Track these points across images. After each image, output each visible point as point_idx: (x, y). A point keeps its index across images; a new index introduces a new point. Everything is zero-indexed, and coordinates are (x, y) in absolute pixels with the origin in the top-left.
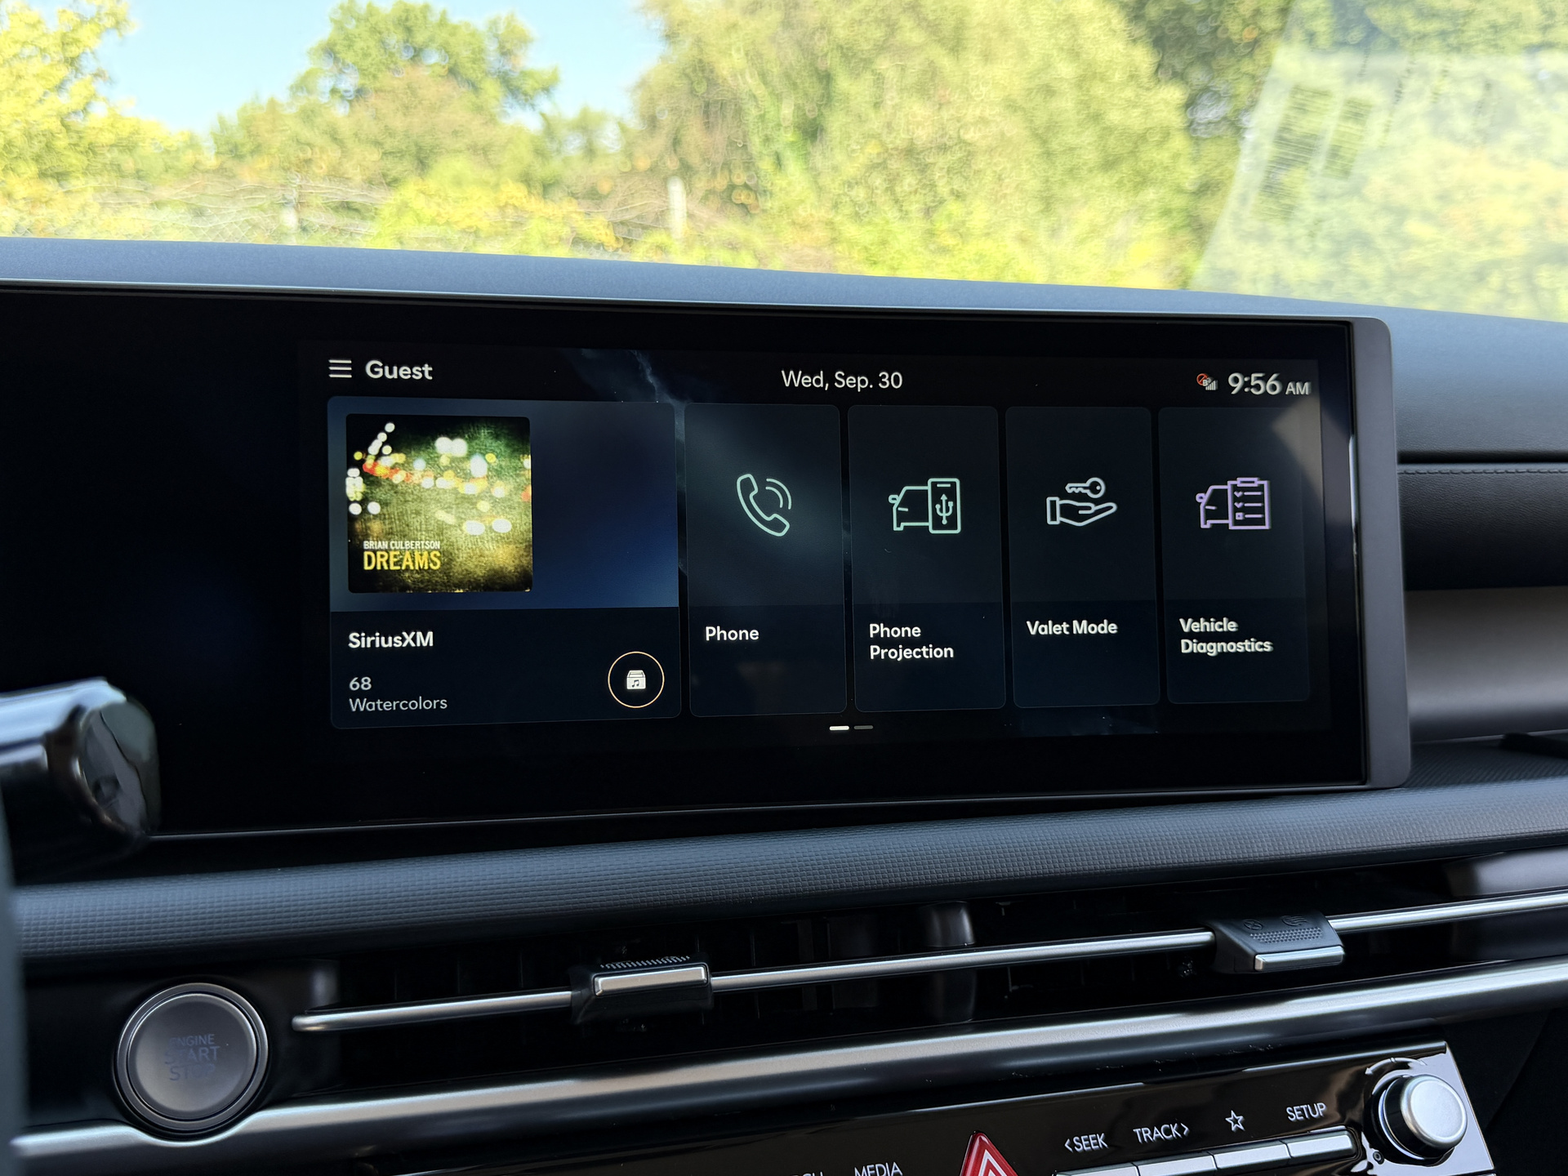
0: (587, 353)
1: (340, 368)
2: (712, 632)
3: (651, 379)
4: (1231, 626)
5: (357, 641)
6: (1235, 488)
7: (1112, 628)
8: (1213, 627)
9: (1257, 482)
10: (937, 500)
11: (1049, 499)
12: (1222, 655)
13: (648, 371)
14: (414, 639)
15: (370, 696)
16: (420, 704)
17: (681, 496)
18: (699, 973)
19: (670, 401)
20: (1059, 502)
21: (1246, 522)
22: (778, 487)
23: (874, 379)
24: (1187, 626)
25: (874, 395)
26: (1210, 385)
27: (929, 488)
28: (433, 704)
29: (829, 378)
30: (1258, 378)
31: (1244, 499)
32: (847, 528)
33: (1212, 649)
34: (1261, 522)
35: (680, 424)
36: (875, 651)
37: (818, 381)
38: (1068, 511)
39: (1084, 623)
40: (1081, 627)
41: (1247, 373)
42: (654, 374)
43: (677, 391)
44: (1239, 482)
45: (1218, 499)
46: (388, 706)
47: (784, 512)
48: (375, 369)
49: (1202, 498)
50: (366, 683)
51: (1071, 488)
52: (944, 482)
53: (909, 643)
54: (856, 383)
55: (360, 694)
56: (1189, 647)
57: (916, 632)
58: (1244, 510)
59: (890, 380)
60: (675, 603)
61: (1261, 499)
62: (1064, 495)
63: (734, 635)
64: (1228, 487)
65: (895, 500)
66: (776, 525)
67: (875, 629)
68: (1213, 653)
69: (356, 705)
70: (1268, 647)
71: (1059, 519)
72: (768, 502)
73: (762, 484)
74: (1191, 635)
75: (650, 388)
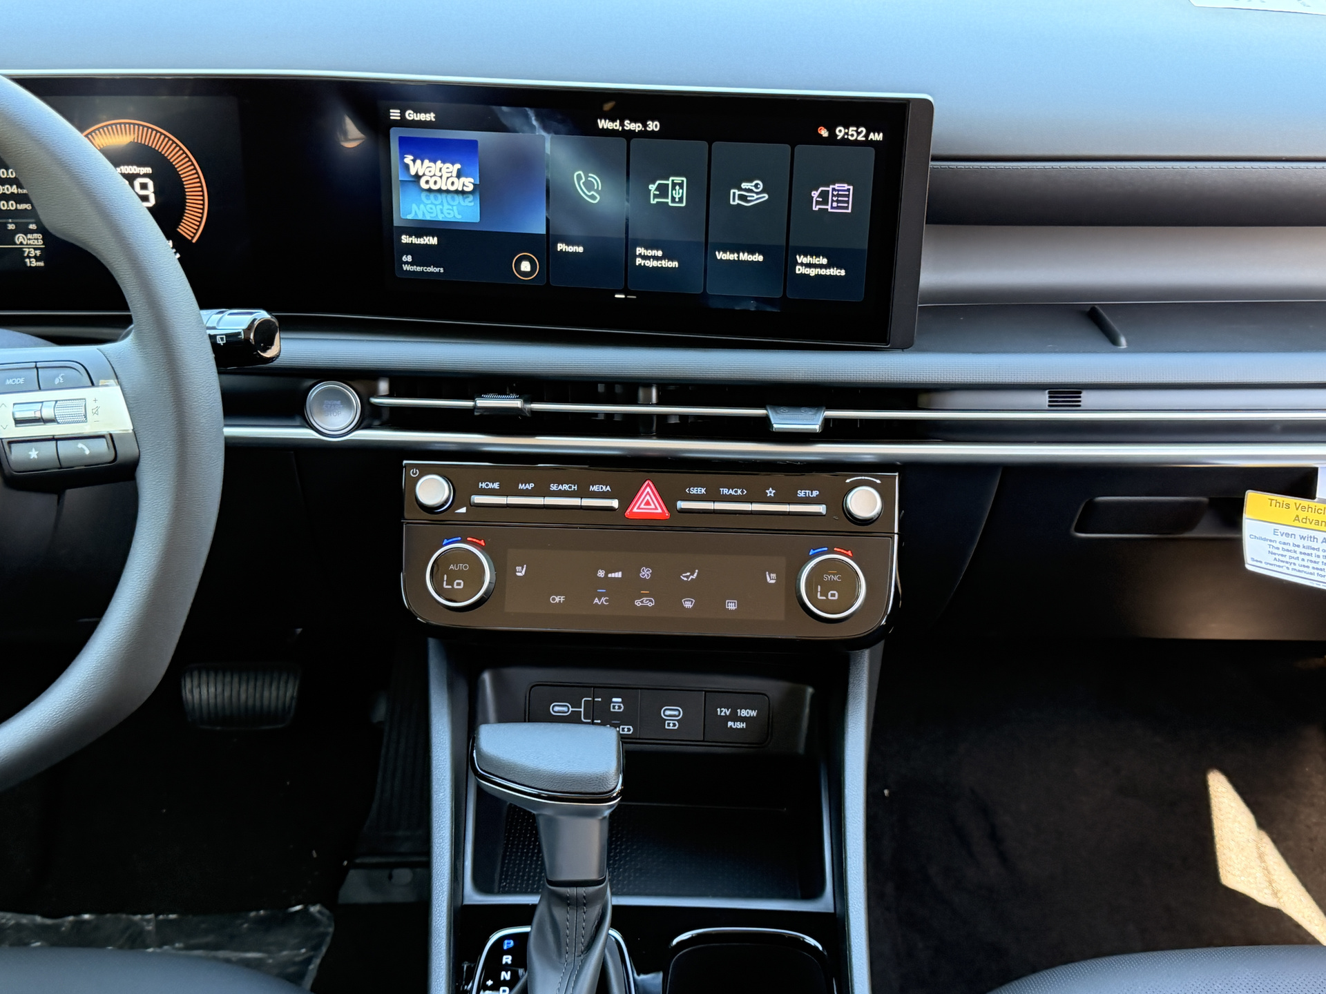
0: (505, 109)
1: (395, 114)
2: (561, 247)
3: (534, 123)
4: (825, 261)
5: (405, 239)
6: (834, 189)
7: (761, 258)
8: (815, 260)
9: (846, 187)
10: (673, 188)
11: (732, 191)
12: (817, 276)
13: (533, 118)
14: (429, 240)
15: (412, 264)
16: (432, 269)
17: (548, 181)
18: (518, 403)
19: (544, 133)
20: (738, 193)
21: (838, 207)
22: (595, 179)
23: (645, 125)
24: (800, 259)
25: (645, 134)
26: (824, 133)
27: (670, 182)
28: (437, 270)
29: (622, 124)
30: (852, 131)
31: (838, 195)
32: (628, 200)
33: (812, 272)
34: (847, 208)
35: (548, 146)
36: (639, 261)
37: (616, 125)
38: (742, 198)
39: (746, 254)
40: (744, 257)
41: (847, 127)
42: (536, 120)
43: (546, 128)
44: (837, 186)
45: (824, 195)
46: (419, 269)
47: (597, 191)
48: (410, 115)
49: (815, 194)
50: (409, 258)
51: (744, 185)
52: (678, 179)
53: (656, 258)
54: (637, 127)
55: (407, 263)
56: (800, 270)
57: (660, 253)
58: (838, 201)
59: (653, 126)
60: (544, 232)
61: (848, 196)
62: (740, 189)
63: (571, 249)
64: (830, 189)
65: (652, 187)
66: (593, 197)
67: (640, 250)
68: (812, 274)
69: (406, 267)
70: (843, 273)
71: (737, 201)
72: (589, 186)
73: (587, 177)
74: (802, 264)
75: (533, 127)
